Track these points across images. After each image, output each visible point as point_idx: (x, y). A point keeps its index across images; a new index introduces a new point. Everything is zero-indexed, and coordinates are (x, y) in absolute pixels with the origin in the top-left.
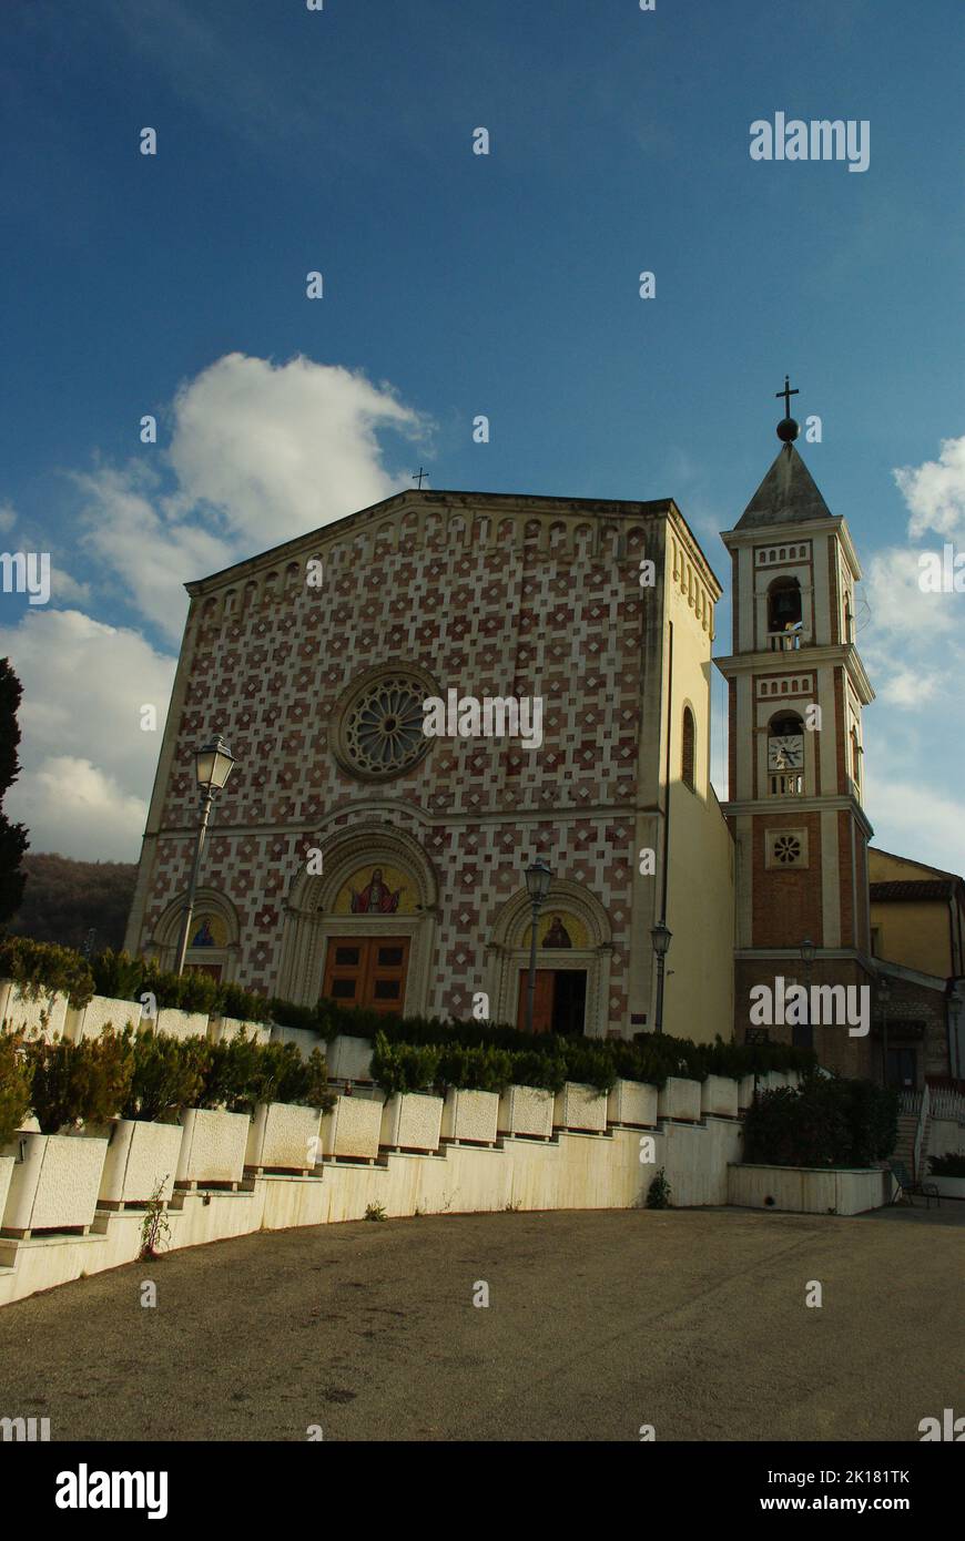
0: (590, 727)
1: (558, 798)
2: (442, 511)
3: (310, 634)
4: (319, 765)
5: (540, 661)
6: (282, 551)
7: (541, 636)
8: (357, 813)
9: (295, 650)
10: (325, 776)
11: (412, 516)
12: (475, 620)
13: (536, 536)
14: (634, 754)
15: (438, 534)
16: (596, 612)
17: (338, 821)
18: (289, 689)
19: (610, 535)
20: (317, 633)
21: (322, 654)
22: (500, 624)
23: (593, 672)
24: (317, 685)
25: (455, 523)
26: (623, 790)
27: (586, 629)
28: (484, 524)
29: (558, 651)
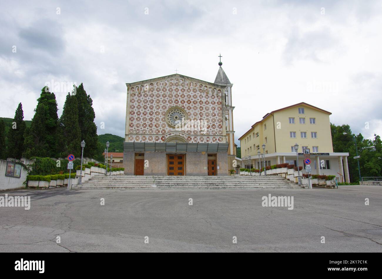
0: (214, 122)
1: (210, 133)
2: (184, 79)
3: (157, 98)
4: (163, 124)
5: (204, 110)
6: (149, 81)
7: (204, 106)
8: (173, 133)
9: (155, 101)
10: (165, 126)
11: (177, 79)
12: (192, 101)
13: (201, 87)
14: (221, 127)
15: (183, 83)
16: (213, 103)
17: (169, 134)
18: (154, 109)
19: (215, 90)
20: (159, 98)
21: (161, 103)
22: (197, 103)
23: (214, 113)
24: (161, 109)
25: (186, 82)
26: (220, 133)
27: (212, 106)
28: (192, 83)
29: (207, 109)
